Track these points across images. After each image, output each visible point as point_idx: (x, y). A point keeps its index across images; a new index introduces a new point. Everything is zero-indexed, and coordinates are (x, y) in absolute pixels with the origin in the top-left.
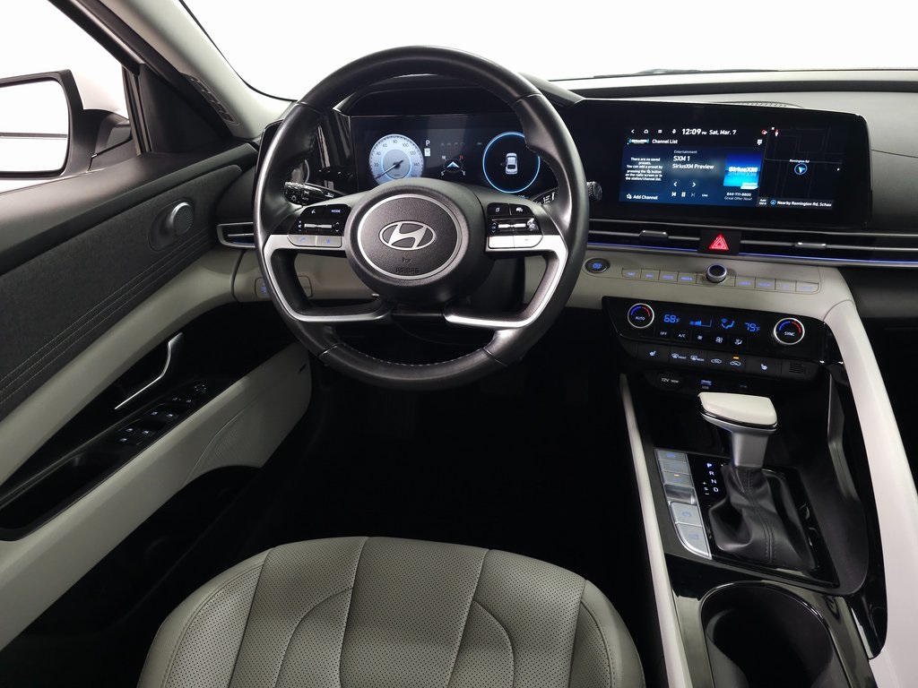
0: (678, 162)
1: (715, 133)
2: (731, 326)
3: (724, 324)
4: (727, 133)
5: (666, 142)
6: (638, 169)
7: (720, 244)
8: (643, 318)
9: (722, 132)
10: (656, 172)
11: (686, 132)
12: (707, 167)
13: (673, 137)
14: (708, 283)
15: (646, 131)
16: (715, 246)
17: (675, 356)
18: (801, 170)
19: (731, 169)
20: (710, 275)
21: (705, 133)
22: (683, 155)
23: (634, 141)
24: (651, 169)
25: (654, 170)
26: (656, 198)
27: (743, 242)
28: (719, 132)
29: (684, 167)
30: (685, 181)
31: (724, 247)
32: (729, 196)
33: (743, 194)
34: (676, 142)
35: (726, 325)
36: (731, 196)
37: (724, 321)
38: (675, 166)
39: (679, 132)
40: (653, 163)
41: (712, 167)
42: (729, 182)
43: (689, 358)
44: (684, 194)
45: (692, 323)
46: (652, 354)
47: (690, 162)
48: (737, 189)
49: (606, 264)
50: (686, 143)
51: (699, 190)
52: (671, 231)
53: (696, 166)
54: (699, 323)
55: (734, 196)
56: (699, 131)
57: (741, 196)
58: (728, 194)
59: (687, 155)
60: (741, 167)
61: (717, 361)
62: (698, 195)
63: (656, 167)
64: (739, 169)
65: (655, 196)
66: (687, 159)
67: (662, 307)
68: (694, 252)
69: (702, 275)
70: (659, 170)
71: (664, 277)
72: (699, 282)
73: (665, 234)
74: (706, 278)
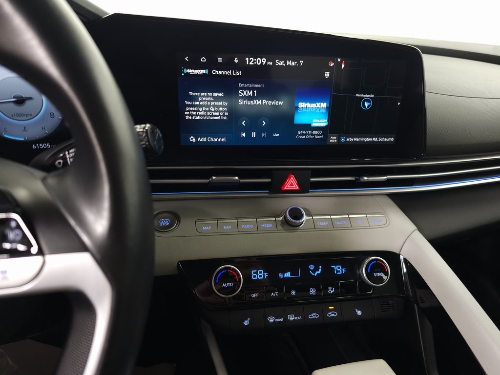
0: (245, 98)
1: (281, 63)
2: (319, 272)
3: (312, 271)
4: (293, 64)
5: (229, 73)
6: (199, 106)
7: (292, 183)
8: (231, 284)
9: (289, 63)
10: (221, 109)
11: (250, 61)
12: (277, 103)
13: (235, 67)
14: (290, 228)
15: (203, 60)
16: (287, 187)
17: (271, 320)
18: (367, 104)
19: (301, 105)
20: (290, 219)
21: (271, 63)
22: (249, 89)
23: (189, 71)
24: (214, 106)
25: (218, 106)
26: (223, 140)
27: (312, 180)
28: (285, 63)
29: (251, 103)
30: (254, 119)
31: (296, 187)
32: (301, 135)
33: (314, 132)
34: (239, 73)
35: (314, 271)
36: (302, 135)
37: (312, 267)
38: (241, 102)
39: (242, 61)
40: (216, 99)
41: (281, 103)
42: (300, 119)
43: (286, 318)
44: (254, 135)
45: (281, 275)
46: (246, 323)
47: (258, 98)
48: (308, 127)
49: (176, 218)
50: (252, 75)
51: (270, 129)
52: (242, 174)
53: (264, 101)
54: (288, 275)
55: (305, 134)
56: (264, 61)
57: (312, 134)
58: (299, 132)
59: (253, 89)
60: (311, 103)
61: (314, 316)
62: (270, 134)
63: (220, 103)
64: (308, 105)
65: (222, 137)
66: (253, 93)
67: (247, 263)
68: (264, 193)
69: (281, 219)
70: (223, 106)
71: (243, 226)
72: (280, 228)
73: (237, 178)
74: (286, 222)
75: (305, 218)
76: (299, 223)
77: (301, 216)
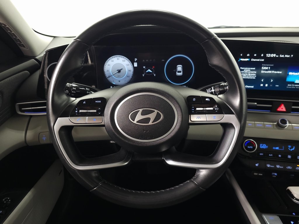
0: (264, 70)
1: (283, 56)
2: (293, 149)
3: (290, 148)
4: (288, 56)
5: (258, 60)
6: (244, 73)
7: (283, 108)
8: (252, 147)
9: (286, 56)
10: (253, 74)
11: (268, 55)
12: (278, 72)
13: (262, 58)
14: (280, 128)
15: (248, 55)
16: (279, 109)
17: (268, 166)
19: (290, 73)
20: (280, 123)
21: (278, 56)
22: (267, 66)
23: (242, 59)
24: (250, 73)
25: (252, 73)
26: (253, 87)
27: (293, 107)
28: (284, 56)
29: (267, 72)
30: (267, 78)
31: (284, 110)
32: (289, 86)
33: (296, 85)
34: (263, 60)
35: (291, 148)
36: (290, 86)
37: (290, 147)
38: (262, 72)
39: (265, 55)
40: (252, 70)
41: (281, 72)
42: (289, 79)
43: (275, 166)
44: (267, 85)
45: (274, 148)
46: (257, 165)
47: (271, 70)
48: (293, 83)
50: (268, 61)
51: (274, 83)
52: (258, 102)
53: (273, 72)
54: (277, 148)
55: (291, 86)
56: (275, 55)
57: (295, 86)
58: (288, 85)
59: (268, 66)
60: (295, 72)
61: (289, 167)
62: (274, 85)
63: (253, 72)
64: (294, 74)
65: (252, 86)
66: (268, 68)
67: (260, 140)
68: (267, 112)
69: (275, 123)
70: (254, 73)
71: (257, 125)
72: (275, 127)
73: (256, 103)
74: (278, 125)
75: (288, 124)
76: (285, 126)
77: (286, 123)
